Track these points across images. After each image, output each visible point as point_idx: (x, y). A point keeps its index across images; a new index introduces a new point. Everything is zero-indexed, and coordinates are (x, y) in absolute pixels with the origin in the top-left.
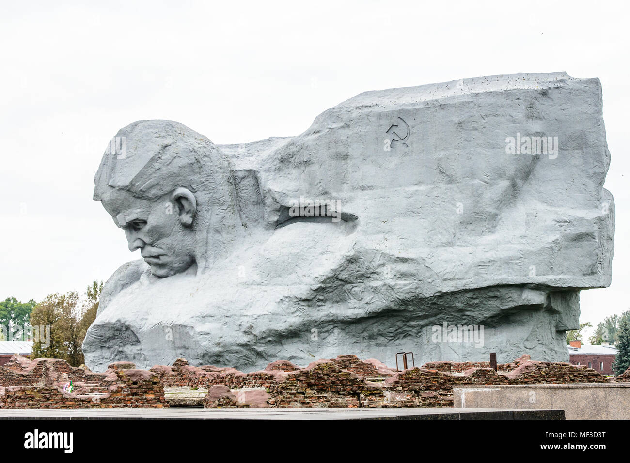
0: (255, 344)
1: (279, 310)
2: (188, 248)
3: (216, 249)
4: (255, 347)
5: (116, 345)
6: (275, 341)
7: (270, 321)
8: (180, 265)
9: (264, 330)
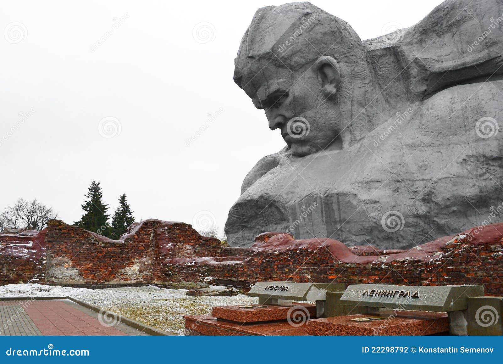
0: (437, 215)
1: (465, 172)
2: (331, 122)
3: (361, 121)
4: (436, 219)
5: (258, 224)
6: (460, 212)
7: (455, 186)
8: (323, 141)
9: (449, 196)
